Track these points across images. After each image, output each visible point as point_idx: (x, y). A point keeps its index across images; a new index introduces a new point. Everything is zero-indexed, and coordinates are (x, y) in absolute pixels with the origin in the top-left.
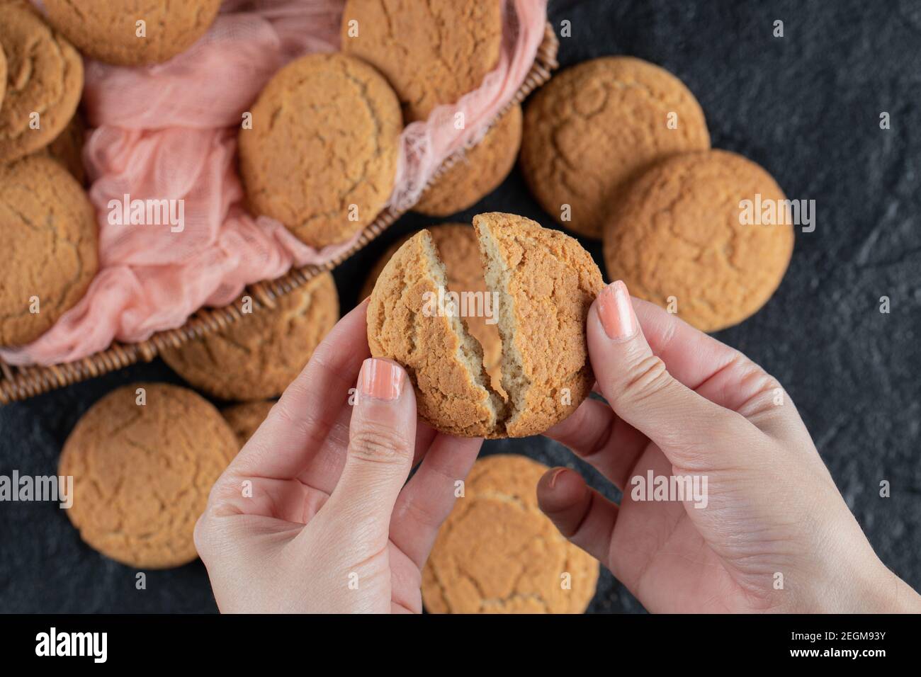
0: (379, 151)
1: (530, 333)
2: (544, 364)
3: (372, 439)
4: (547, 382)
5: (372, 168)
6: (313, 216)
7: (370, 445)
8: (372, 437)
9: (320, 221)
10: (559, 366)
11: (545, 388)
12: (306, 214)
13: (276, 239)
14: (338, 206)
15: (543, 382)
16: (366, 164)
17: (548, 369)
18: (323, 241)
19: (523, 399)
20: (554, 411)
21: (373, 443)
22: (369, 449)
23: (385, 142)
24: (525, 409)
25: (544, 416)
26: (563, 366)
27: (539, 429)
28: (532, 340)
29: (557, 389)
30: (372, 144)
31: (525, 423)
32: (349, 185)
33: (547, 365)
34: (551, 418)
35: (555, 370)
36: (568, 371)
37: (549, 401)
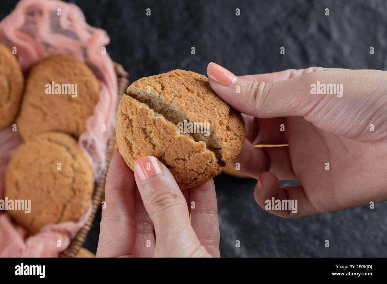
0: (74, 157)
1: (193, 110)
2: (212, 117)
3: (160, 199)
4: (221, 124)
5: (76, 165)
6: (64, 207)
7: (161, 203)
8: (160, 198)
9: (69, 206)
10: (219, 114)
11: (222, 126)
12: (60, 209)
13: (54, 231)
14: (72, 193)
15: (219, 125)
16: (72, 166)
17: (215, 118)
18: (77, 216)
19: (218, 140)
20: (236, 137)
21: (162, 200)
22: (162, 205)
23: (74, 150)
24: (222, 144)
25: (234, 141)
26: (221, 113)
27: (237, 148)
28: (197, 112)
29: (228, 125)
30: (68, 156)
31: (228, 149)
32: (70, 180)
33: (214, 117)
34: (237, 140)
35: (219, 116)
36: (224, 113)
37: (230, 133)
